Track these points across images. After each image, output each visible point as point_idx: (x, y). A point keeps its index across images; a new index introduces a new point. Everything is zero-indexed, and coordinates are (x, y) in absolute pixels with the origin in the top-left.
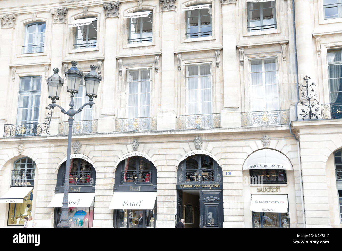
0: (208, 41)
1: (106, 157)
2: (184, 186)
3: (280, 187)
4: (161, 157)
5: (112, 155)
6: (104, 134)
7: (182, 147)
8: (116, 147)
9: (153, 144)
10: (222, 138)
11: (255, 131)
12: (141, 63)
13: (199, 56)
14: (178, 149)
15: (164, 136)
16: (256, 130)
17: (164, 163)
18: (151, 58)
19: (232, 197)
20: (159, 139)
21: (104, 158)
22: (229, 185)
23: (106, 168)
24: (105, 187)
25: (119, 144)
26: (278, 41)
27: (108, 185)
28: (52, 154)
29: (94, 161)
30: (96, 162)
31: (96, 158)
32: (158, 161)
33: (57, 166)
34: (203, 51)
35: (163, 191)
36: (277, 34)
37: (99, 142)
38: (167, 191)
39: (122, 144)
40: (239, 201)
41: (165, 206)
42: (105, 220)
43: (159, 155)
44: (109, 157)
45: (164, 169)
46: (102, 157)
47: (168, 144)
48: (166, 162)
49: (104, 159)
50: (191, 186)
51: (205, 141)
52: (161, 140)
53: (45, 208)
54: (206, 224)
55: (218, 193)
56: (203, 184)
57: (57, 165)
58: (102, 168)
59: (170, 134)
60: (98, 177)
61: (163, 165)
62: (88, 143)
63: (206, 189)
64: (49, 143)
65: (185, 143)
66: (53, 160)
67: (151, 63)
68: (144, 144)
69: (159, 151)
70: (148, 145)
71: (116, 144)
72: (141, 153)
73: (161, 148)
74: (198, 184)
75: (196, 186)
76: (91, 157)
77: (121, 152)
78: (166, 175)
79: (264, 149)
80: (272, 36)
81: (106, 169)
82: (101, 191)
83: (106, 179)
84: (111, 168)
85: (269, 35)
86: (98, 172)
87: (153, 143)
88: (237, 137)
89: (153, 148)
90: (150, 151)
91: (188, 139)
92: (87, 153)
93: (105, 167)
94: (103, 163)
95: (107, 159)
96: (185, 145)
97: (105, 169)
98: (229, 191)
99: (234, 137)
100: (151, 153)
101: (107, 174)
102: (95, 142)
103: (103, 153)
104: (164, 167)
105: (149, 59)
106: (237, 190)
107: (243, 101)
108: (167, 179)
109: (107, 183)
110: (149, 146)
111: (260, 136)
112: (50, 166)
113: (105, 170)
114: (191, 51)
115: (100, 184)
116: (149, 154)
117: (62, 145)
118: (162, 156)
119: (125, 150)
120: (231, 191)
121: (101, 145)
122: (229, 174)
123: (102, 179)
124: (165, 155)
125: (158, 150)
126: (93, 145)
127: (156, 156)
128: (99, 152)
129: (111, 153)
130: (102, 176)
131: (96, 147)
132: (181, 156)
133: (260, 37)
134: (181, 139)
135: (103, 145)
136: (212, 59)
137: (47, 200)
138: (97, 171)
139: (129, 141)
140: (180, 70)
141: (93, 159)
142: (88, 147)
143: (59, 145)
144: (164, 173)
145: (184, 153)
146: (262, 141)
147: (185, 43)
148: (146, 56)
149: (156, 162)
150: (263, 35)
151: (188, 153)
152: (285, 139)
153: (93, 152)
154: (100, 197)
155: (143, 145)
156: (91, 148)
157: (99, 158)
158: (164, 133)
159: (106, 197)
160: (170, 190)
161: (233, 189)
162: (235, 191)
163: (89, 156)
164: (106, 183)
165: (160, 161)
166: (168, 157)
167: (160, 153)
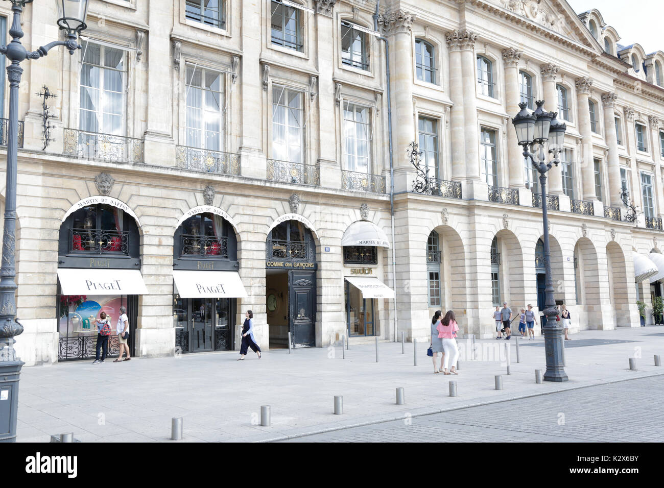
0: (300, 59)
1: (161, 209)
2: (272, 264)
3: (371, 268)
4: (246, 219)
5: (171, 206)
6: (164, 168)
7: (273, 207)
8: (177, 194)
9: (235, 197)
10: (321, 201)
11: (359, 198)
12: (210, 60)
13: (288, 75)
14: (269, 209)
15: (253, 187)
16: (360, 196)
17: (250, 228)
18: (225, 57)
19: (330, 280)
20: (243, 190)
21: (157, 210)
22: (328, 264)
23: (161, 227)
24: (161, 261)
25: (182, 189)
26: (375, 89)
27: (166, 257)
28: (52, 190)
29: (139, 214)
30: (142, 215)
31: (142, 208)
32: (242, 224)
33: (63, 216)
34: (296, 70)
35: (250, 269)
36: (371, 78)
37: (147, 181)
38: (255, 271)
39: (187, 190)
40: (338, 286)
41: (253, 293)
42: (162, 316)
43: (244, 216)
44: (166, 210)
45: (251, 237)
46: (154, 208)
47: (256, 200)
48: (253, 227)
49: (158, 213)
50: (280, 264)
51: (303, 202)
52: (247, 192)
53: (41, 297)
54: (296, 317)
55: (310, 275)
56: (295, 261)
57: (62, 212)
58: (153, 227)
59: (264, 185)
60: (148, 243)
61: (249, 230)
62: (126, 179)
63: (298, 269)
64: (42, 167)
65: (277, 202)
66: (55, 204)
67: (225, 64)
68: (222, 195)
69: (243, 210)
70: (227, 197)
71: (177, 189)
72: (217, 209)
73: (245, 204)
74: (289, 262)
75: (288, 265)
76: (133, 206)
77: (186, 203)
78: (254, 246)
79: (362, 221)
80: (365, 79)
81: (162, 229)
82: (153, 267)
83: (161, 247)
84: (169, 229)
85: (364, 77)
86: (148, 233)
87: (236, 195)
88: (337, 202)
89: (235, 203)
90: (230, 208)
91: (282, 196)
92: (125, 197)
93: (159, 226)
94: (156, 218)
95: (162, 212)
96: (277, 205)
97: (159, 229)
98: (328, 272)
99: (333, 201)
100: (232, 211)
101: (163, 239)
102: (139, 180)
103: (157, 202)
104: (250, 233)
105: (222, 56)
106: (336, 272)
107: (338, 155)
108: (255, 252)
109: (163, 254)
110: (229, 198)
111: (358, 205)
112: (47, 213)
113: (158, 231)
114: (283, 66)
115: (151, 256)
116: (229, 211)
117: (72, 175)
118: (247, 217)
119: (192, 201)
120: (330, 272)
121: (151, 186)
122: (327, 250)
123: (155, 247)
124: (252, 216)
125: (242, 207)
126: (136, 184)
127: (239, 216)
128: (148, 198)
129: (169, 204)
130: (155, 241)
131: (141, 188)
132: (273, 219)
133: (355, 75)
134: (272, 195)
135: (155, 186)
136: (305, 86)
137: (45, 279)
138: (145, 232)
139: (199, 187)
140: (266, 90)
141: (137, 210)
142: (126, 187)
143: (64, 174)
144: (250, 243)
145: (277, 215)
146: (361, 211)
147: (272, 49)
148: (219, 50)
149: (239, 226)
150: (358, 74)
151: (281, 217)
152: (381, 211)
153: (136, 197)
154: (153, 277)
155: (220, 196)
156: (133, 189)
157: (147, 209)
158: (256, 183)
159: (163, 277)
160: (259, 270)
161: (332, 270)
162: (333, 273)
163: (130, 204)
164: (161, 254)
165: (245, 225)
166: (256, 220)
167: (246, 212)
